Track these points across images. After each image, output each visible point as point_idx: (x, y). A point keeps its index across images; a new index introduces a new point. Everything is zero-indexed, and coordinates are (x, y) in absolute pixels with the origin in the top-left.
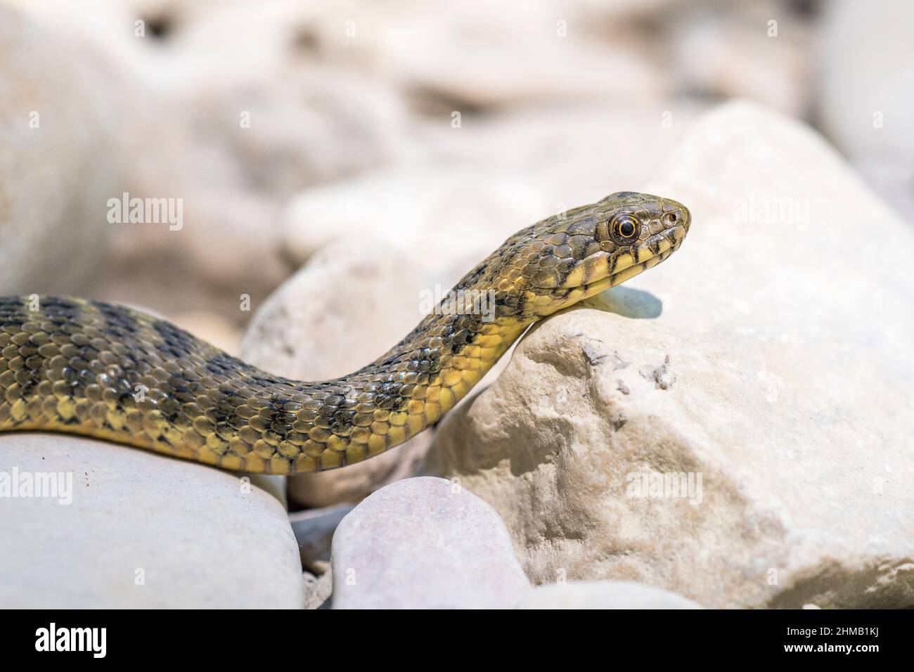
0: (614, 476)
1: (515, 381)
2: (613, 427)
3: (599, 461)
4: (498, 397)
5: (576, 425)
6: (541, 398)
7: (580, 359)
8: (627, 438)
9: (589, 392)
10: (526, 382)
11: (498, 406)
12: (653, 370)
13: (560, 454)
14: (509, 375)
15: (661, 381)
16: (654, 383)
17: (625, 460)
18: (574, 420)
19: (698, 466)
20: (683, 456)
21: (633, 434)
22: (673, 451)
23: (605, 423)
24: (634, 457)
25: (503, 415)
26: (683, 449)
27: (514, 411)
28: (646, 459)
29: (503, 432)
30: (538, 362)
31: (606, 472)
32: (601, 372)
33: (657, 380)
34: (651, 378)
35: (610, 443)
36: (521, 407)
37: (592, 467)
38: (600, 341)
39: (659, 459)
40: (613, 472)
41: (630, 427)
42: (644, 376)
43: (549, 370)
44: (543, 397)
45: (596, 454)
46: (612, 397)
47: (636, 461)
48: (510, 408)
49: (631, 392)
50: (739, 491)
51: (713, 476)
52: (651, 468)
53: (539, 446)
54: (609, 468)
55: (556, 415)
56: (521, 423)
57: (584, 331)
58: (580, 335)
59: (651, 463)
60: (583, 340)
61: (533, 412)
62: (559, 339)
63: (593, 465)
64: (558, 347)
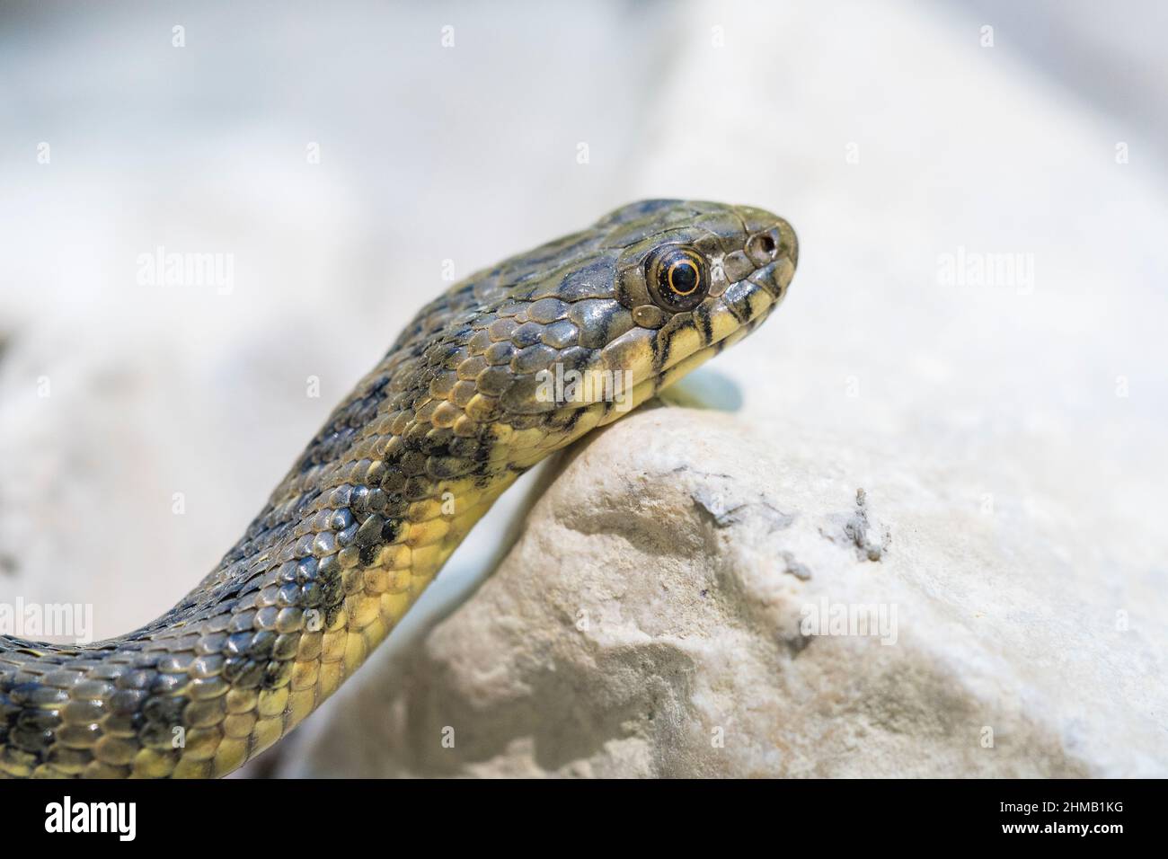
0: (797, 752)
1: (542, 578)
2: (785, 650)
3: (762, 723)
4: (503, 613)
5: (698, 655)
6: (604, 606)
7: (688, 518)
8: (818, 670)
9: (716, 583)
10: (568, 577)
11: (506, 633)
12: (845, 524)
13: (659, 715)
14: (526, 565)
15: (868, 544)
16: (853, 549)
17: (817, 716)
18: (689, 644)
19: (975, 711)
20: (940, 693)
21: (831, 661)
22: (918, 686)
23: (765, 643)
24: (837, 708)
25: (518, 649)
26: (941, 680)
27: (541, 638)
28: (862, 707)
29: (518, 685)
30: (587, 533)
31: (781, 745)
32: (742, 540)
33: (858, 544)
34: (845, 540)
35: (782, 685)
36: (559, 628)
37: (746, 738)
38: (724, 476)
39: (889, 706)
40: (793, 742)
41: (824, 647)
42: (831, 539)
43: (616, 548)
44: (608, 603)
45: (755, 710)
46: (778, 588)
47: (841, 714)
48: (535, 634)
49: (815, 574)
50: (1069, 752)
51: (1009, 728)
52: (872, 725)
53: (607, 704)
54: (784, 736)
55: (645, 639)
56: (561, 661)
57: (687, 459)
58: (682, 469)
59: (872, 715)
60: (690, 479)
61: (590, 637)
62: (634, 482)
63: (749, 733)
64: (634, 497)
